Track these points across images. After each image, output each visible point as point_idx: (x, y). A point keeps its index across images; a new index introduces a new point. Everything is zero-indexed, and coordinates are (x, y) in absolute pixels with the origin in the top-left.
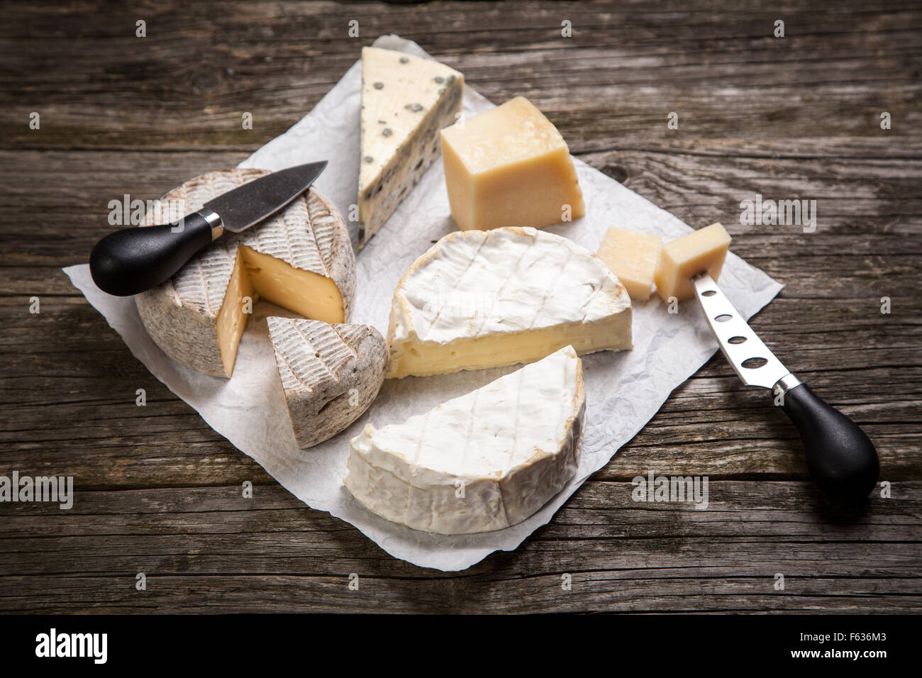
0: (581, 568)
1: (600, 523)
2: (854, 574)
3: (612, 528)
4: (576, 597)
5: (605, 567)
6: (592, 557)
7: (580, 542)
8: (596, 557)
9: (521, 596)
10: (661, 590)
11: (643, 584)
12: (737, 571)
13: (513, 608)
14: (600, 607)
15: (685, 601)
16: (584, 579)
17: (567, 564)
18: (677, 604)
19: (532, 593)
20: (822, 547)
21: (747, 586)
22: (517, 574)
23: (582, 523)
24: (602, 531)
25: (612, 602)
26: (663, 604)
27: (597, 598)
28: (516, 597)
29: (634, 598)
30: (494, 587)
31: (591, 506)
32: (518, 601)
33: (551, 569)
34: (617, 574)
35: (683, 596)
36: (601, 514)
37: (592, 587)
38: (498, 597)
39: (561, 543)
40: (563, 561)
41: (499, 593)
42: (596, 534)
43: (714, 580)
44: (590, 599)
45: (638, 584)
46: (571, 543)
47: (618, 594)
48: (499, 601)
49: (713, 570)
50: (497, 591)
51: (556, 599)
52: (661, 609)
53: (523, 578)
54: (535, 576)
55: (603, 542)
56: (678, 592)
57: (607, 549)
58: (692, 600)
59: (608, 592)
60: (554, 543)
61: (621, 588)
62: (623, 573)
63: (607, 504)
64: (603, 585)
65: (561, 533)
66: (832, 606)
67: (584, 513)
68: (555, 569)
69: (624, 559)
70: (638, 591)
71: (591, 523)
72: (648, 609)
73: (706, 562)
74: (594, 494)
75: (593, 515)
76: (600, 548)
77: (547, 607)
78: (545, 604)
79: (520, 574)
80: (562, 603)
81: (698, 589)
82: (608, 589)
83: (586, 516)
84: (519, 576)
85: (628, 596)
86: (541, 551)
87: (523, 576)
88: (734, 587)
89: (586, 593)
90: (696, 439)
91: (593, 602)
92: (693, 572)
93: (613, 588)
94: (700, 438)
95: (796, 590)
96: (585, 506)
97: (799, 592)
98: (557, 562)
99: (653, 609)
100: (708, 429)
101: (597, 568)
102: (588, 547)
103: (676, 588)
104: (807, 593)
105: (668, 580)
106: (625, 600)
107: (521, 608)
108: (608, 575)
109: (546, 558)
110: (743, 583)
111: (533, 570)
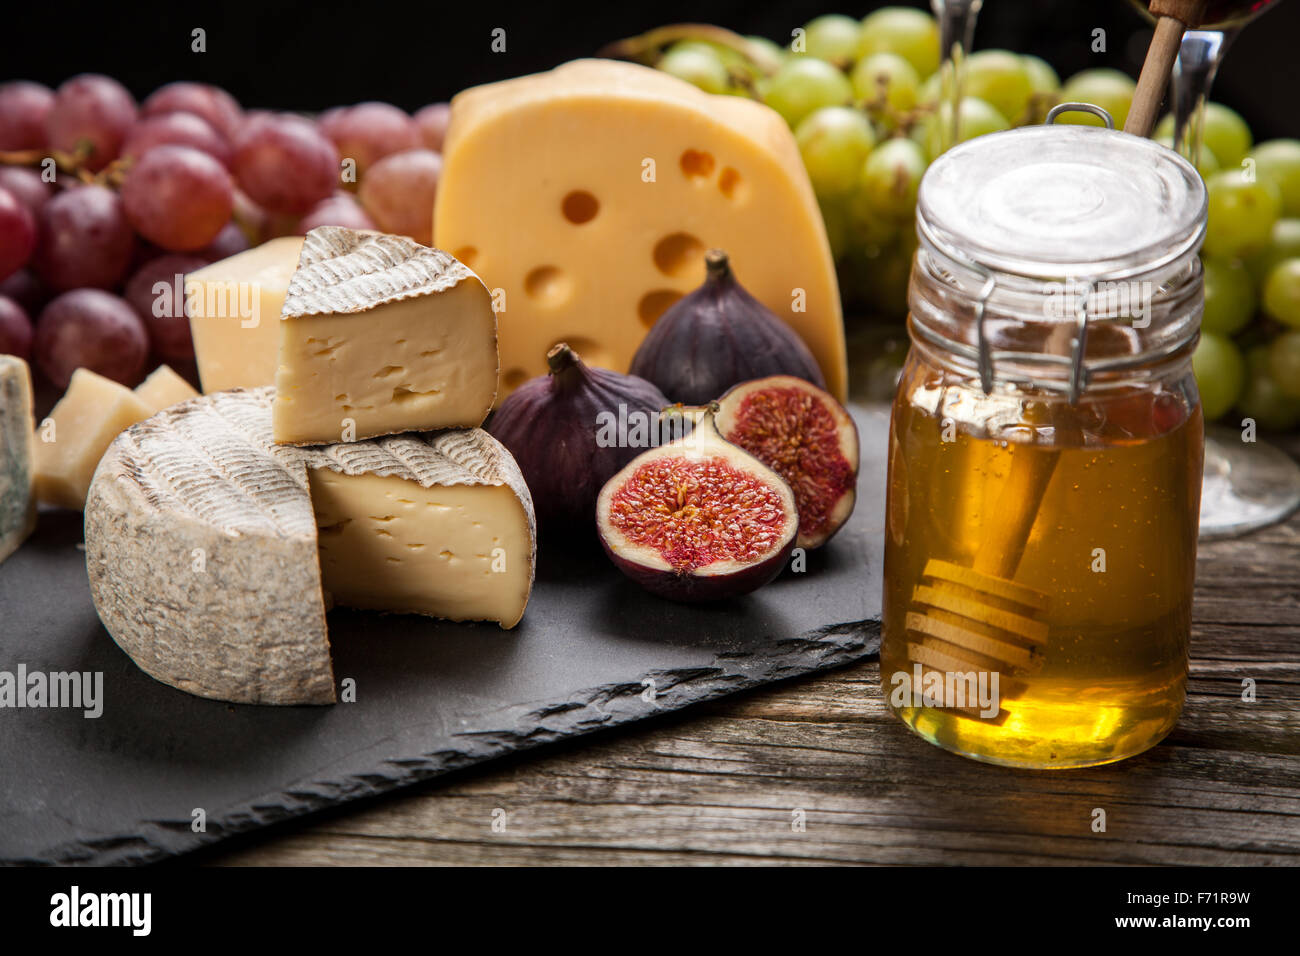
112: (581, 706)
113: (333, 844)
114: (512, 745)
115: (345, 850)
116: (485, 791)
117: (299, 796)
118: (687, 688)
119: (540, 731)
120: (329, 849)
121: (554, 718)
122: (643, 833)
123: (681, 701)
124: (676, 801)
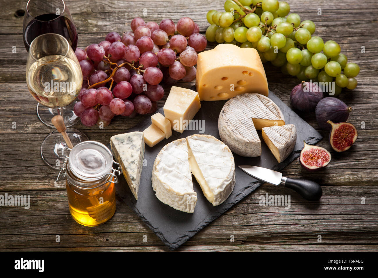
0: (260, 212)
2: (337, 213)
4: (259, 220)
5: (267, 212)
6: (263, 209)
8: (264, 209)
9: (243, 220)
10: (282, 218)
11: (278, 217)
12: (304, 213)
13: (241, 224)
15: (289, 222)
17: (256, 211)
18: (287, 222)
19: (246, 219)
20: (328, 206)
21: (307, 217)
25: (269, 222)
26: (283, 222)
27: (264, 221)
29: (275, 220)
34: (270, 214)
35: (289, 220)
39: (254, 204)
40: (255, 210)
43: (297, 215)
45: (276, 217)
47: (270, 219)
48: (236, 221)
49: (297, 212)
52: (283, 224)
54: (247, 214)
56: (287, 219)
58: (291, 221)
60: (252, 204)
62: (271, 213)
65: (254, 202)
66: (331, 223)
69: (272, 209)
70: (276, 218)
73: (295, 210)
77: (250, 223)
78: (250, 222)
81: (293, 218)
87: (243, 214)
88: (303, 217)
89: (261, 219)
90: (292, 174)
91: (263, 222)
92: (291, 213)
94: (293, 173)
95: (321, 218)
97: (322, 219)
100: (296, 170)
103: (287, 218)
104: (324, 219)
105: (285, 215)
106: (272, 221)
107: (243, 224)
108: (267, 214)
110: (306, 216)
112: (241, 193)
113: (211, 228)
114: (233, 205)
115: (213, 229)
116: (230, 213)
117: (206, 222)
118: (255, 185)
119: (237, 200)
120: (211, 229)
121: (238, 196)
122: (255, 221)
123: (255, 188)
124: (258, 212)
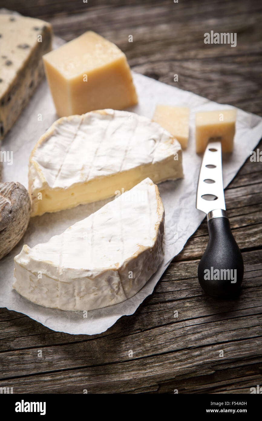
1: (185, 288)
3: (192, 291)
7: (174, 303)
14: (196, 343)
16: (182, 327)
22: (138, 330)
23: (173, 290)
24: (187, 293)
28: (139, 345)
30: (124, 341)
31: (177, 279)
32: (142, 348)
33: (159, 323)
36: (184, 283)
37: (188, 331)
38: (128, 347)
41: (127, 344)
42: (183, 296)
44: (188, 339)
46: (169, 304)
50: (126, 343)
51: (166, 342)
53: (142, 332)
55: (189, 300)
57: (193, 304)
59: (198, 333)
61: (207, 329)
63: (186, 276)
64: (195, 328)
67: (173, 283)
68: (162, 323)
71: (179, 289)
72: (227, 340)
74: (177, 271)
75: (179, 284)
76: (188, 304)
79: (140, 329)
80: (170, 345)
82: (199, 330)
83: (175, 285)
84: (139, 331)
85: (213, 333)
86: (150, 312)
93: (201, 330)
96: (173, 279)
98: (162, 318)
99: (230, 339)
101: (189, 318)
102: (180, 305)
109: (154, 317)
111: (147, 326)
